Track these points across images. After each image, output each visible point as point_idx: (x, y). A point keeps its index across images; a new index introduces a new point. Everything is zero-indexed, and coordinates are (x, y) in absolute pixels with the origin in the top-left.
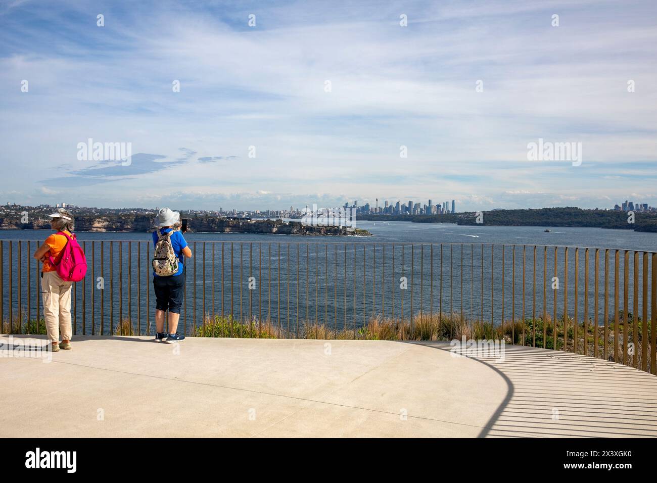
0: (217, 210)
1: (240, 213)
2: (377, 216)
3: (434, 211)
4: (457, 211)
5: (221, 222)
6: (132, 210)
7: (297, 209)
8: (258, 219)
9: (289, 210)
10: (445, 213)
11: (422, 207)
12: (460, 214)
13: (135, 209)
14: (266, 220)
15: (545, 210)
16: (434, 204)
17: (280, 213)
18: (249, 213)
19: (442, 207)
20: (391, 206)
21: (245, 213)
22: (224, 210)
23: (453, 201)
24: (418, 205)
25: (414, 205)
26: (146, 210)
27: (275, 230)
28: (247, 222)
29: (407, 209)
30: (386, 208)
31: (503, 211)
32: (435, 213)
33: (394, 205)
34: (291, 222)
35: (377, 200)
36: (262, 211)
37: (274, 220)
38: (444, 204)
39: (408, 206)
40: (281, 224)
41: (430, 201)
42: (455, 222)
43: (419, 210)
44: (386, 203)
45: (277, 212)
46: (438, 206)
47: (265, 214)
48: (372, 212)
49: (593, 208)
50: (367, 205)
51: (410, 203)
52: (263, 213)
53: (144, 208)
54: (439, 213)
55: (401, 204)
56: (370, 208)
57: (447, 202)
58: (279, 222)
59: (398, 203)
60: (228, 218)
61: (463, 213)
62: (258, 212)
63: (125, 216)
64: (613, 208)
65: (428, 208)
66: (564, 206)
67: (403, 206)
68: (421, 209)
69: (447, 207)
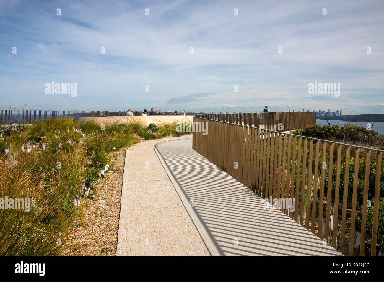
3: (331, 115)
4: (343, 115)
10: (336, 115)
11: (325, 113)
12: (344, 116)
16: (331, 111)
19: (335, 113)
23: (341, 110)
24: (323, 112)
25: (321, 112)
29: (318, 114)
31: (367, 115)
32: (332, 115)
35: (304, 109)
38: (336, 111)
39: (318, 112)
41: (329, 110)
42: (341, 120)
43: (324, 114)
44: (308, 110)
46: (334, 112)
50: (299, 111)
51: (320, 111)
54: (334, 116)
57: (338, 111)
59: (314, 111)
61: (346, 116)
65: (328, 113)
67: (316, 112)
69: (338, 113)
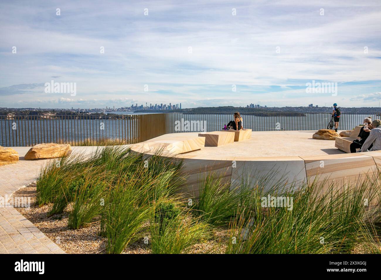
0: (70, 108)
1: (82, 110)
2: (147, 111)
3: (172, 108)
4: (182, 108)
5: (74, 114)
6: (26, 109)
7: (109, 108)
8: (92, 112)
9: (105, 108)
10: (177, 109)
11: (167, 106)
13: (28, 108)
14: (96, 113)
15: (220, 107)
16: (172, 105)
17: (101, 110)
18: (86, 110)
20: (153, 106)
21: (84, 110)
22: (73, 108)
23: (180, 104)
24: (165, 105)
25: (163, 105)
26: (34, 109)
27: (100, 117)
28: (87, 114)
29: (160, 107)
30: (150, 107)
31: (202, 108)
33: (154, 106)
34: (108, 114)
35: (146, 103)
36: (93, 109)
37: (100, 113)
38: (176, 105)
39: (160, 106)
40: (103, 114)
41: (170, 104)
43: (165, 108)
44: (151, 104)
45: (100, 109)
46: (174, 106)
47: (94, 110)
48: (144, 109)
49: (239, 107)
50: (142, 106)
51: (162, 104)
52: (93, 110)
53: (33, 108)
54: (175, 109)
55: (157, 105)
56: (143, 107)
57: (178, 104)
58: (102, 114)
59: (156, 105)
60: (77, 112)
61: (185, 109)
62: (91, 109)
63: (24, 112)
64: (246, 106)
65: (169, 107)
66: (227, 106)
67: (158, 106)
68: (167, 107)
69: (178, 106)
